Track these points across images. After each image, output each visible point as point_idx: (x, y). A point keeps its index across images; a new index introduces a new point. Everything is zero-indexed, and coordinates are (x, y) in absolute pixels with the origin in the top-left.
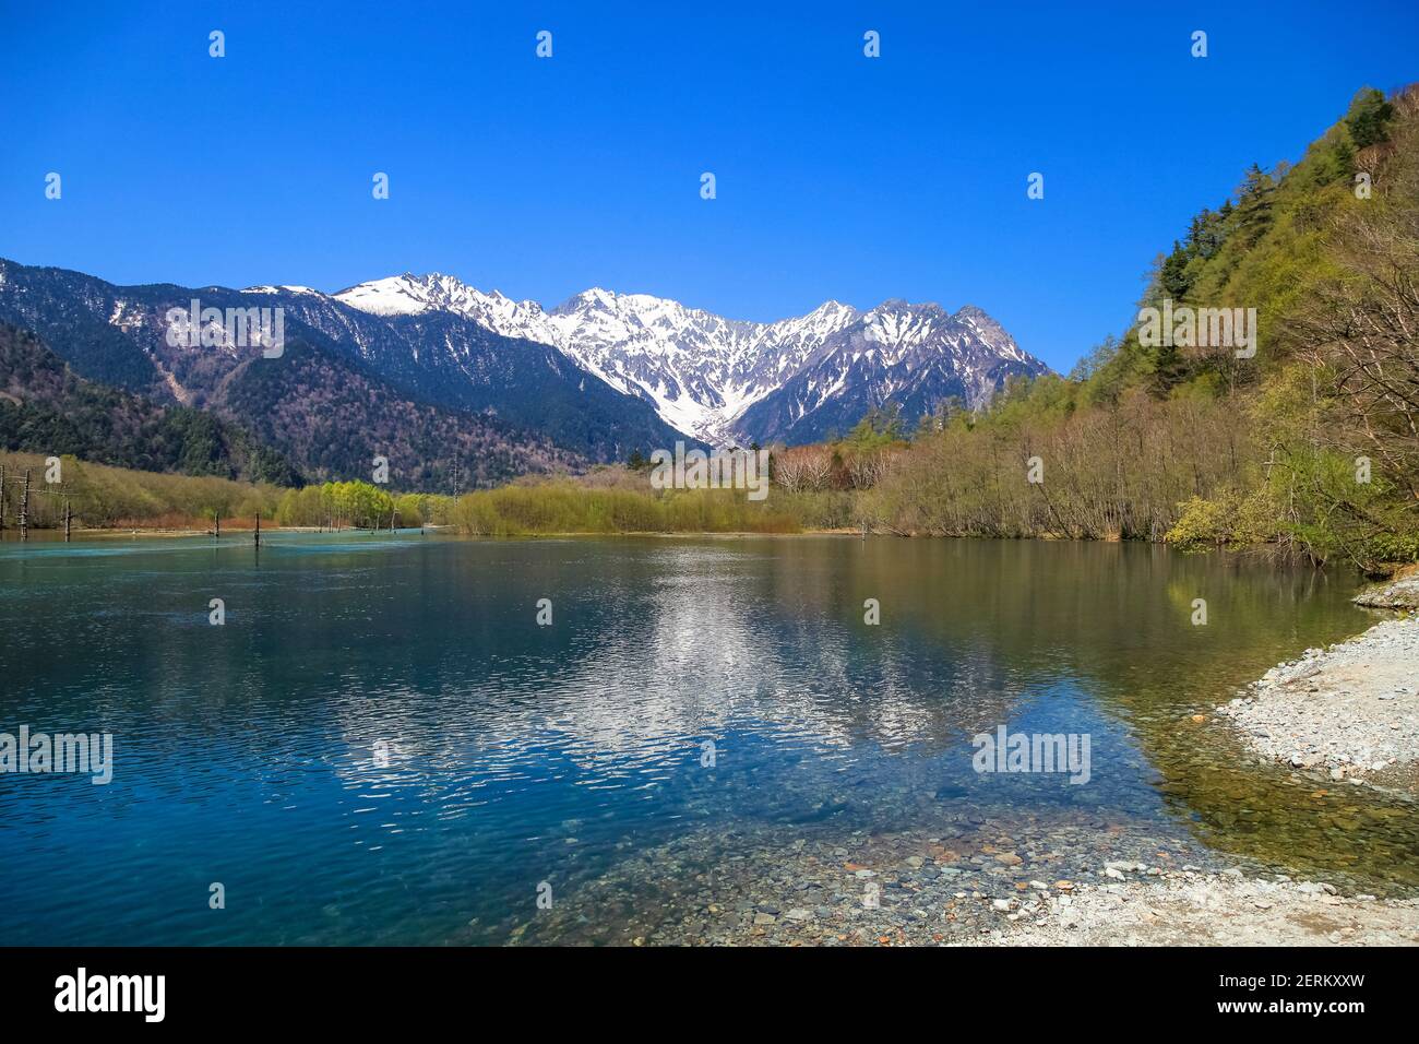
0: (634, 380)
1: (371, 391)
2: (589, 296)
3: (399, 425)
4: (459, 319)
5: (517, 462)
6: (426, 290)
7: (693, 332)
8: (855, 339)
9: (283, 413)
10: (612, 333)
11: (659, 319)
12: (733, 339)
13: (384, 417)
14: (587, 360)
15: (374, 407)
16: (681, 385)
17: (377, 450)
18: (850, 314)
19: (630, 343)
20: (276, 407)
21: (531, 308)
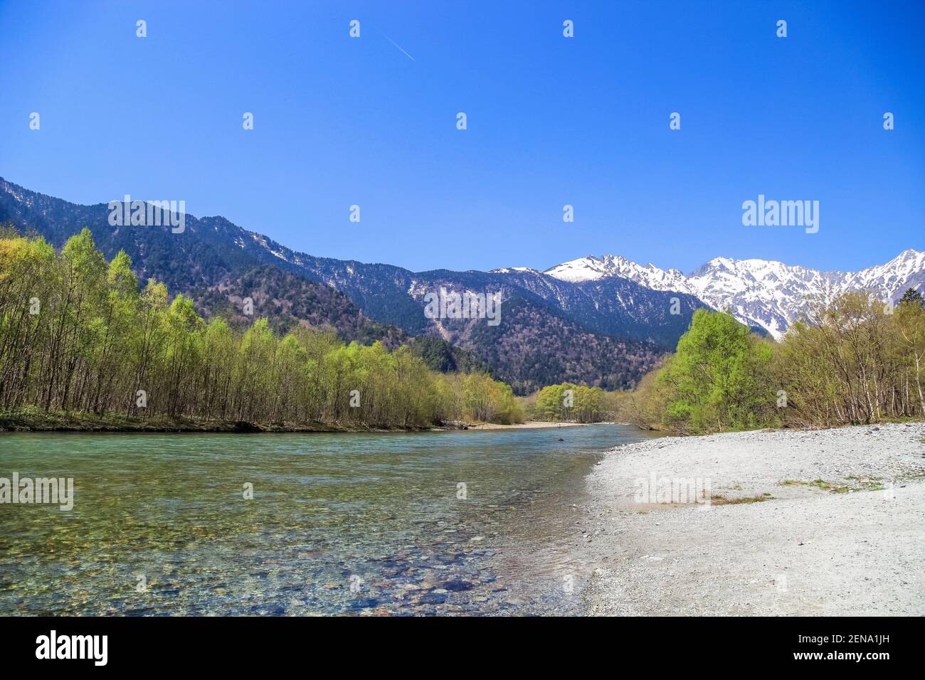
0: (753, 318)
1: (565, 328)
2: (715, 263)
3: (584, 350)
4: (626, 281)
6: (603, 265)
7: (795, 282)
9: (505, 343)
10: (734, 287)
11: (768, 275)
12: (827, 285)
13: (573, 345)
14: (717, 306)
15: (566, 338)
16: (789, 320)
19: (747, 293)
20: (500, 340)
21: (675, 273)
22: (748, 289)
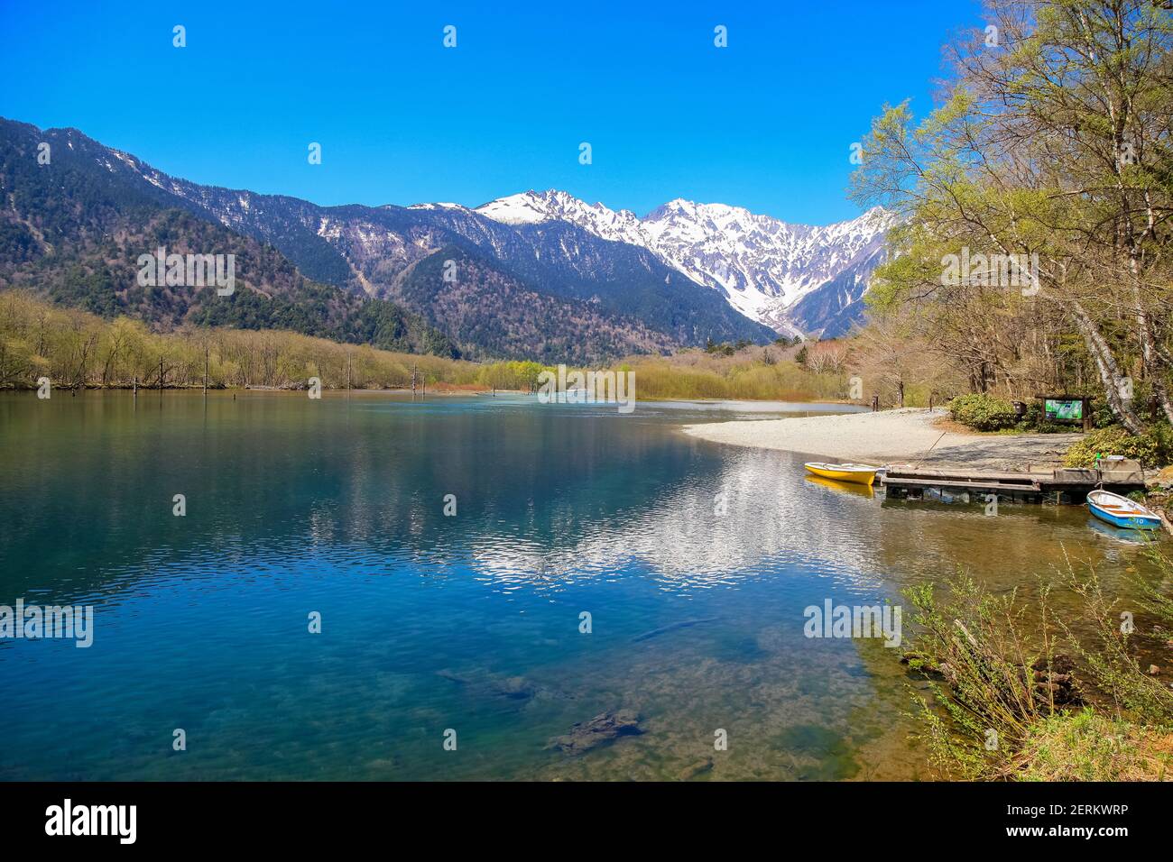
0: (710, 274)
1: (506, 284)
2: (674, 205)
3: (527, 311)
4: (571, 226)
5: (616, 340)
6: (546, 203)
7: (759, 234)
9: (441, 301)
10: (692, 236)
11: (730, 224)
12: (792, 240)
13: (515, 305)
14: (672, 257)
15: (508, 297)
16: (748, 277)
17: (511, 330)
18: (893, 218)
19: (706, 243)
20: (437, 297)
21: (627, 216)
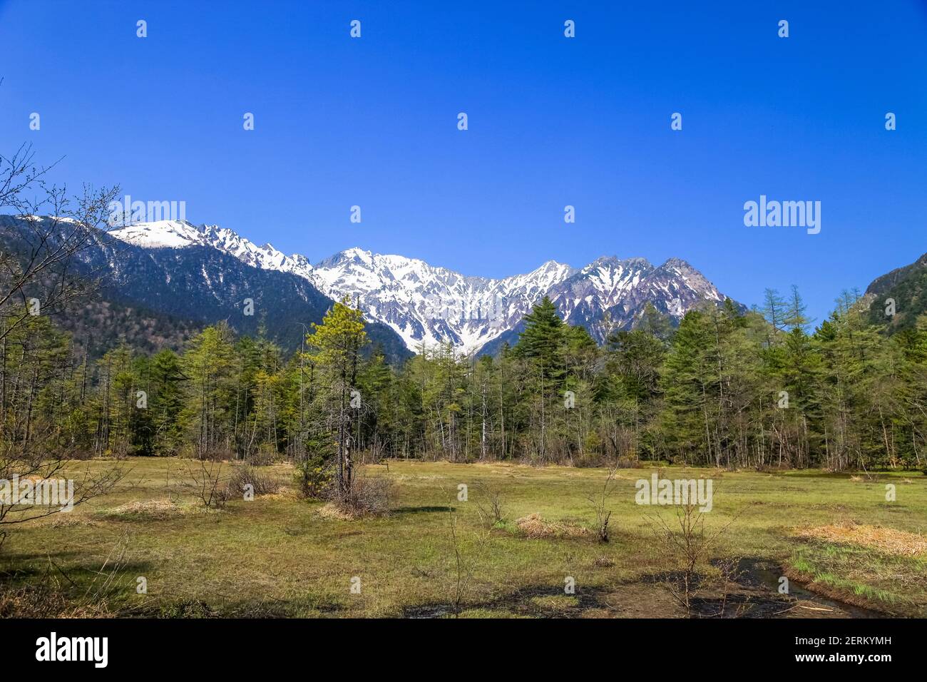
0: (385, 321)
2: (350, 254)
4: (225, 256)
6: (199, 234)
7: (437, 285)
8: (576, 287)
10: (368, 284)
11: (408, 274)
16: (425, 327)
18: (567, 271)
19: (383, 291)
21: (299, 260)
22: (384, 287)
